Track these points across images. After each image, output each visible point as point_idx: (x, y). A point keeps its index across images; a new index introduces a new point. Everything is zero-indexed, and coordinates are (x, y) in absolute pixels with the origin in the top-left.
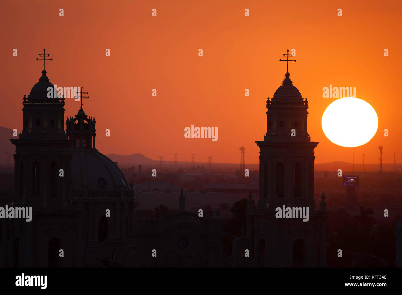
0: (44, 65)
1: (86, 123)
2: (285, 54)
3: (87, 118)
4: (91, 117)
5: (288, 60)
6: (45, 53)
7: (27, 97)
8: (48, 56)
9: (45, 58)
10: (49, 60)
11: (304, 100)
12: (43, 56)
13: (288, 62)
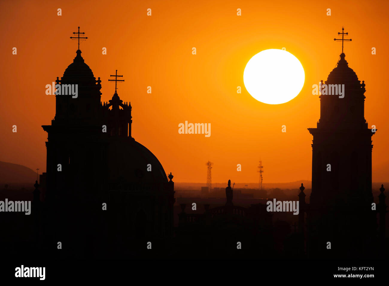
0: (79, 44)
1: (121, 109)
2: (340, 33)
3: (122, 103)
4: (127, 102)
5: (343, 40)
6: (80, 32)
7: (60, 79)
8: (83, 34)
9: (80, 37)
10: (84, 39)
11: (361, 83)
12: (78, 34)
13: (343, 41)
